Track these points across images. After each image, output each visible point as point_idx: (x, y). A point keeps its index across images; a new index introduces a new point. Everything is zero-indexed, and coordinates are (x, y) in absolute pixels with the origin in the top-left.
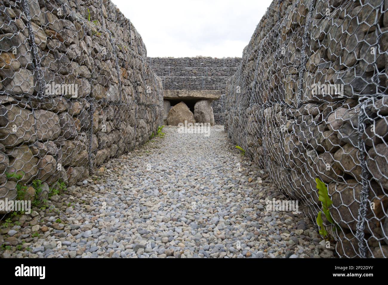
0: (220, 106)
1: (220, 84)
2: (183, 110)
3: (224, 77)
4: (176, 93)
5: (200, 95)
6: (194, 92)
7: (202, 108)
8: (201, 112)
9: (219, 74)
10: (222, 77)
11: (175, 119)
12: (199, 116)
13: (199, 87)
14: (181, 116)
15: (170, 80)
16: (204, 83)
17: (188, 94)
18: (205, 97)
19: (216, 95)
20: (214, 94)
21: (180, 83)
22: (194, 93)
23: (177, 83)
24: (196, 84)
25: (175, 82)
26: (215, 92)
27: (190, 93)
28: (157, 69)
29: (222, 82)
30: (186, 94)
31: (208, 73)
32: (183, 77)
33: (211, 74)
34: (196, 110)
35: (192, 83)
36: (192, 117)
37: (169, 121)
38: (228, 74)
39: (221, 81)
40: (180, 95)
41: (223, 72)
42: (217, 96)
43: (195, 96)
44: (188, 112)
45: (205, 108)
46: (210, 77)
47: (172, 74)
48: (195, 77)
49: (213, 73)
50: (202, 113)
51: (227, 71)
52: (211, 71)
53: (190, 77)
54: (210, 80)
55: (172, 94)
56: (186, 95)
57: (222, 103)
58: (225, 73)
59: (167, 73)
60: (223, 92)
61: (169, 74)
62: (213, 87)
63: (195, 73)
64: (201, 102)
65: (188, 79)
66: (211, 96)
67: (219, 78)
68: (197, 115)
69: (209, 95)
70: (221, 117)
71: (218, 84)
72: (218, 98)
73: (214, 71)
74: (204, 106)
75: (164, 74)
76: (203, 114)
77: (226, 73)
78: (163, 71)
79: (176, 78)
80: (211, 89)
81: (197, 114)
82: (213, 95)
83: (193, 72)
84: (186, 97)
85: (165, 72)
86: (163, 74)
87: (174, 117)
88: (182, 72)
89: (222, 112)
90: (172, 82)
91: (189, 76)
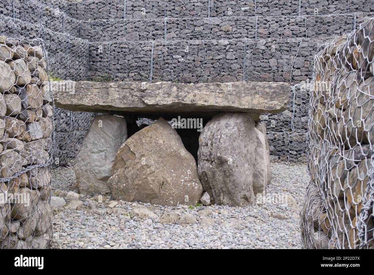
0: (290, 114)
1: (288, 57)
2: (159, 151)
3: (300, 39)
4: (138, 94)
5: (219, 100)
6: (198, 88)
7: (225, 143)
8: (220, 158)
9: (287, 32)
10: (293, 40)
11: (133, 180)
12: (214, 173)
13: (235, 66)
14: (153, 169)
15: (165, 50)
16: (248, 56)
17: (177, 97)
18: (236, 105)
19: (272, 99)
20: (265, 95)
21: (188, 57)
22: (196, 91)
23: (183, 57)
24: (228, 57)
25: (178, 54)
26: (270, 87)
27: (182, 94)
28: (136, 24)
29: (294, 53)
30: (169, 95)
31: (260, 30)
32: (197, 42)
33: (266, 33)
34: (203, 150)
35: (220, 57)
36: (189, 172)
37: (114, 186)
38: (310, 32)
39: (293, 49)
40: (150, 101)
41: (296, 27)
42: (275, 102)
43: (200, 103)
44: (176, 156)
45: (235, 144)
46: (263, 41)
47: (173, 34)
48: (226, 42)
49: (271, 30)
50: (222, 162)
51: (308, 26)
52: (267, 26)
53: (214, 42)
54: (263, 48)
55: (124, 97)
56: (169, 101)
57: (294, 106)
58: (303, 29)
59: (159, 32)
60: (295, 78)
61: (166, 36)
62: (271, 65)
63: (227, 32)
64: (223, 122)
65: (209, 47)
66: (255, 102)
67: (287, 43)
68: (205, 166)
69: (249, 98)
70: (291, 142)
71: (284, 57)
72: (278, 108)
73: (275, 26)
74: (232, 138)
75: (153, 35)
76: (225, 167)
77: (305, 29)
78: (152, 28)
79: (179, 44)
80: (265, 71)
81: (207, 165)
82: (261, 100)
83: (223, 28)
84: (171, 106)
85: (156, 30)
86: (150, 35)
87: (130, 173)
88: (197, 29)
89: (293, 130)
90: (170, 54)
91: (213, 38)
